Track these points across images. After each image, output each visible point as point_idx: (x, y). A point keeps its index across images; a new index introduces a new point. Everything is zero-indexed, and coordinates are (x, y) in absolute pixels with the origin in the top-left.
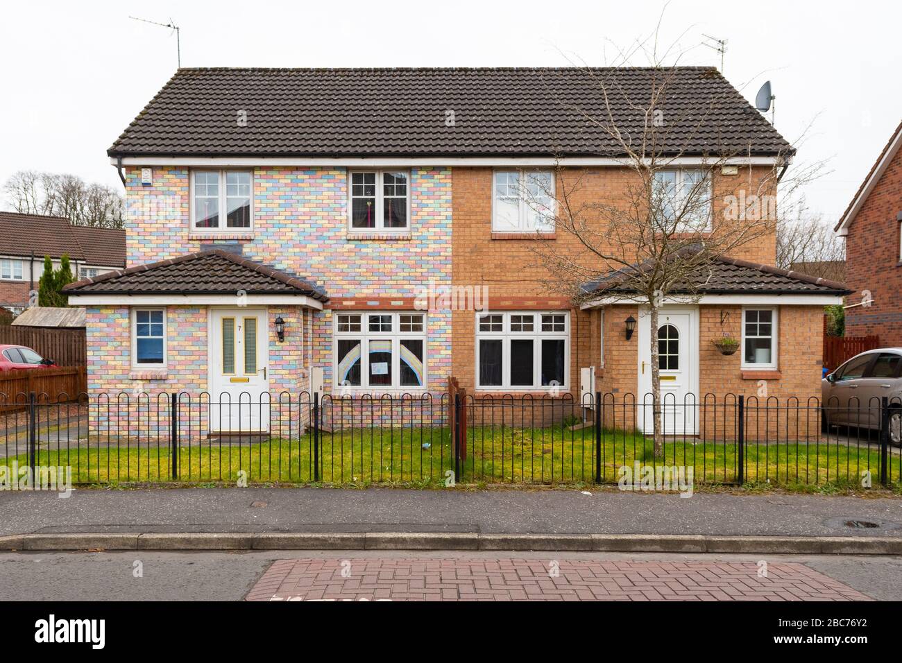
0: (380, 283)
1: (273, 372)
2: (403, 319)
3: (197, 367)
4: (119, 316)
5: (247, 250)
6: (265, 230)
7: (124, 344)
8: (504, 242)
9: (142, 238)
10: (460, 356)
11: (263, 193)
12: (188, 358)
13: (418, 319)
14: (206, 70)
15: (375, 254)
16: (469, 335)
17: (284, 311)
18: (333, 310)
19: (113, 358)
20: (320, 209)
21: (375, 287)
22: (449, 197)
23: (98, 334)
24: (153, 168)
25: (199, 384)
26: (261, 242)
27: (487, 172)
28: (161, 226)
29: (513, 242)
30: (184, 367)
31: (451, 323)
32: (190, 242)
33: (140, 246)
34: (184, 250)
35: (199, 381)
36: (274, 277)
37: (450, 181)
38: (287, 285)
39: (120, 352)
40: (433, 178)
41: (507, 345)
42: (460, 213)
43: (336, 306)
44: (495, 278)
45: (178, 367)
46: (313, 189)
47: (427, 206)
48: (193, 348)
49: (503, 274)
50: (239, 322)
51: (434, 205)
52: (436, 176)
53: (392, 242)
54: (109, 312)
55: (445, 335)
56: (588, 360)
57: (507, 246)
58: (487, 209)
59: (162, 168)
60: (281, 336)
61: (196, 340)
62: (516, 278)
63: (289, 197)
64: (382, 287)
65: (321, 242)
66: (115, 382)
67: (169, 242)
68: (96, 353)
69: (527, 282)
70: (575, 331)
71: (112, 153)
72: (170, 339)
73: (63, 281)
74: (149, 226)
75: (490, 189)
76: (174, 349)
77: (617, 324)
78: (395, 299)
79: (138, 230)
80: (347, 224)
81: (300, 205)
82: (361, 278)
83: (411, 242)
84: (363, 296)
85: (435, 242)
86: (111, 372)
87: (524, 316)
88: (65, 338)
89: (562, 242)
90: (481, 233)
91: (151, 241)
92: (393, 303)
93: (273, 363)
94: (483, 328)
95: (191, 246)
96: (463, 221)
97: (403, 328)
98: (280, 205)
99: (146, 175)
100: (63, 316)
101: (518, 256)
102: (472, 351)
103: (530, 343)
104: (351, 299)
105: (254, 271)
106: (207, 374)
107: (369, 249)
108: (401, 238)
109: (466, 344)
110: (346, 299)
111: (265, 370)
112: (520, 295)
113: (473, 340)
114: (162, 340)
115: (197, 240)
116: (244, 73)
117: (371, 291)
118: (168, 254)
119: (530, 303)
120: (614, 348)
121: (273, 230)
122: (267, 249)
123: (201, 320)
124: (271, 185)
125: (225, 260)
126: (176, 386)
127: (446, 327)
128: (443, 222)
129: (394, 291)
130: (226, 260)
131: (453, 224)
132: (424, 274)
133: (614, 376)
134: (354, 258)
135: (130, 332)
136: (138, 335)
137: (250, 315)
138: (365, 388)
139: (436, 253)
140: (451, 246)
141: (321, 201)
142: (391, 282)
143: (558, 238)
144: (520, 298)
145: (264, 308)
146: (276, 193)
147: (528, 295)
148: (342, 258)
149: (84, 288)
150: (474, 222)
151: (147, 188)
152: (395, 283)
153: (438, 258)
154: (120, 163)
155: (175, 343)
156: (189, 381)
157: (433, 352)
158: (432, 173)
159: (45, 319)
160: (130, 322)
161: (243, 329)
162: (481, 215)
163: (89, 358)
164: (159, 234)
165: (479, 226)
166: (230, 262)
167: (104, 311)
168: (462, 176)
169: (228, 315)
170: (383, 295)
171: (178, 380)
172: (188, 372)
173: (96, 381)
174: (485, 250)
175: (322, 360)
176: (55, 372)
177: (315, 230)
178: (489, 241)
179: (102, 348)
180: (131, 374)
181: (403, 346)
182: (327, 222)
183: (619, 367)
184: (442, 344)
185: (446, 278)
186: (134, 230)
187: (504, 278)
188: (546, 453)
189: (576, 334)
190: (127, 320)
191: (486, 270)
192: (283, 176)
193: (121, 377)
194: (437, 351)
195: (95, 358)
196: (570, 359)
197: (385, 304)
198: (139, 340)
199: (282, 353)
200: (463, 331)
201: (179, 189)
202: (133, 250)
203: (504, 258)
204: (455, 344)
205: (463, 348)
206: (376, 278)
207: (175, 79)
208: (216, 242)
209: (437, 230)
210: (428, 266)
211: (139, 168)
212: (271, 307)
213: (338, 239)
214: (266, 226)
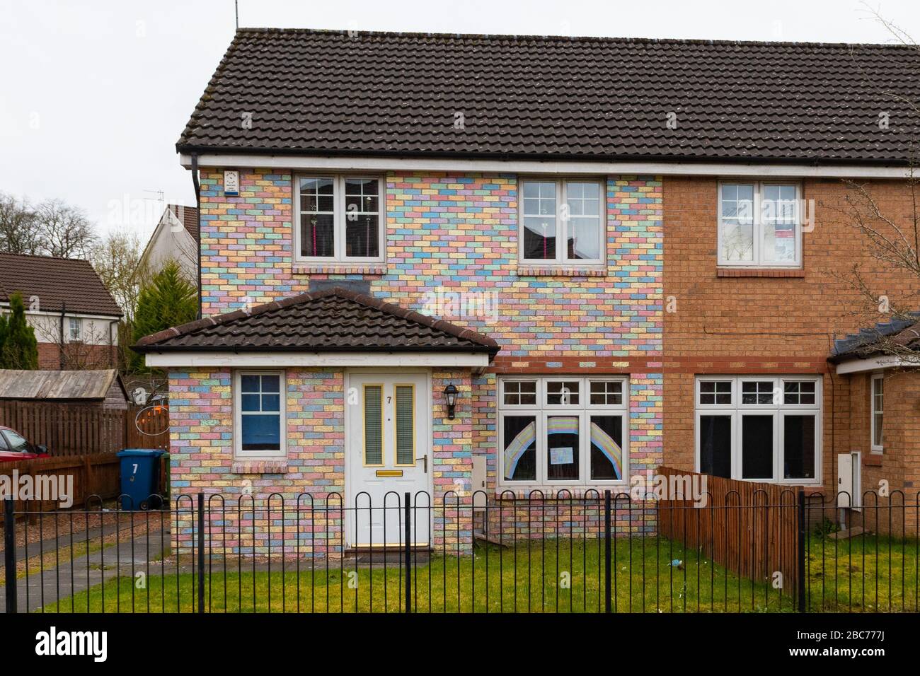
0: (564, 336)
1: (438, 461)
2: (595, 387)
3: (330, 456)
4: (217, 382)
5: (377, 289)
6: (402, 261)
7: (224, 423)
8: (735, 281)
9: (225, 270)
10: (674, 438)
11: (398, 209)
12: (318, 442)
13: (616, 387)
14: (277, 31)
15: (557, 296)
16: (687, 410)
17: (455, 376)
18: (497, 374)
19: (207, 442)
20: (480, 233)
21: (557, 342)
22: (659, 218)
23: (186, 409)
24: (240, 170)
25: (334, 480)
26: (396, 278)
27: (711, 184)
28: (253, 253)
29: (746, 280)
30: (311, 456)
31: (661, 393)
32: (295, 277)
33: (221, 282)
34: (285, 288)
35: (334, 475)
36: (437, 327)
37: (660, 195)
38: (460, 340)
39: (218, 435)
40: (637, 191)
41: (737, 422)
42: (674, 240)
43: (503, 368)
44: (722, 330)
45: (303, 456)
46: (469, 204)
47: (628, 229)
48: (325, 429)
49: (732, 324)
50: (389, 392)
51: (638, 229)
52: (641, 189)
53: (580, 280)
54: (202, 376)
55: (654, 410)
56: (846, 443)
57: (738, 285)
58: (711, 236)
59: (253, 170)
60: (451, 411)
61: (329, 418)
62: (750, 331)
63: (437, 215)
64: (566, 342)
65: (482, 279)
66: (212, 477)
67: (264, 277)
68: (184, 436)
69: (765, 336)
70: (830, 403)
71: (183, 148)
72: (290, 416)
73: (15, 332)
74: (234, 253)
75: (715, 207)
76: (296, 429)
77: (911, 393)
78: (585, 359)
79: (219, 259)
80: (517, 253)
81: (452, 226)
82: (538, 330)
83: (607, 279)
84: (540, 354)
85: (640, 279)
86: (205, 463)
87: (759, 383)
88: (48, 415)
89: (812, 281)
90: (703, 268)
91: (237, 275)
92: (582, 364)
93: (438, 448)
94: (706, 399)
95: (295, 282)
96: (678, 252)
97: (595, 400)
98: (423, 226)
99: (231, 181)
100: (41, 383)
101: (753, 300)
102: (691, 432)
103: (769, 419)
104: (523, 359)
105: (402, 319)
106: (344, 466)
107: (549, 289)
108: (594, 274)
109: (683, 422)
110: (517, 359)
111: (425, 459)
112: (755, 354)
113: (692, 416)
114: (278, 417)
115: (304, 274)
116: (332, 37)
117: (552, 348)
118: (262, 294)
119: (769, 365)
120: (906, 426)
121: (412, 261)
122: (404, 287)
123: (336, 388)
124: (409, 197)
125: (352, 303)
126: (301, 483)
127: (655, 398)
128: (651, 252)
129: (583, 347)
130: (354, 303)
131: (664, 254)
132: (624, 324)
133: (906, 465)
134: (527, 301)
135: (232, 406)
136: (243, 410)
137: (404, 381)
138: (543, 483)
139: (641, 295)
140: (661, 285)
141: (480, 221)
142: (579, 336)
143: (808, 276)
144: (755, 357)
145: (426, 371)
146: (416, 209)
147: (767, 354)
148: (511, 301)
149: (170, 342)
150: (693, 252)
151: (231, 200)
152: (583, 336)
153: (644, 302)
154: (195, 162)
155: (299, 422)
156: (318, 476)
157: (637, 433)
158: (635, 184)
159: (14, 386)
160: (232, 392)
161: (393, 401)
162: (703, 243)
163: (172, 443)
164: (249, 265)
165: (701, 258)
166: (361, 306)
167: (195, 376)
168: (677, 189)
169: (373, 381)
170: (568, 354)
171: (303, 474)
172: (316, 462)
173: (184, 477)
174: (708, 291)
175: (482, 445)
176: (59, 463)
177: (472, 261)
178: (713, 279)
179: (193, 429)
180: (235, 465)
181: (594, 424)
182: (489, 250)
183: (913, 452)
184: (650, 421)
185: (655, 330)
186: (213, 259)
187: (734, 330)
188: (853, 571)
189: (830, 408)
190: (229, 389)
191: (710, 320)
192: (427, 186)
193: (220, 470)
194: (643, 431)
195: (181, 444)
196: (822, 441)
197: (571, 366)
198: (244, 417)
199: (452, 435)
200: (678, 404)
201: (278, 201)
202: (212, 288)
203: (734, 302)
204: (667, 421)
205: (679, 427)
206: (558, 330)
207: (238, 44)
208: (331, 278)
209: (643, 263)
210: (630, 313)
211: (221, 170)
212: (435, 370)
213: (504, 274)
214: (403, 255)
